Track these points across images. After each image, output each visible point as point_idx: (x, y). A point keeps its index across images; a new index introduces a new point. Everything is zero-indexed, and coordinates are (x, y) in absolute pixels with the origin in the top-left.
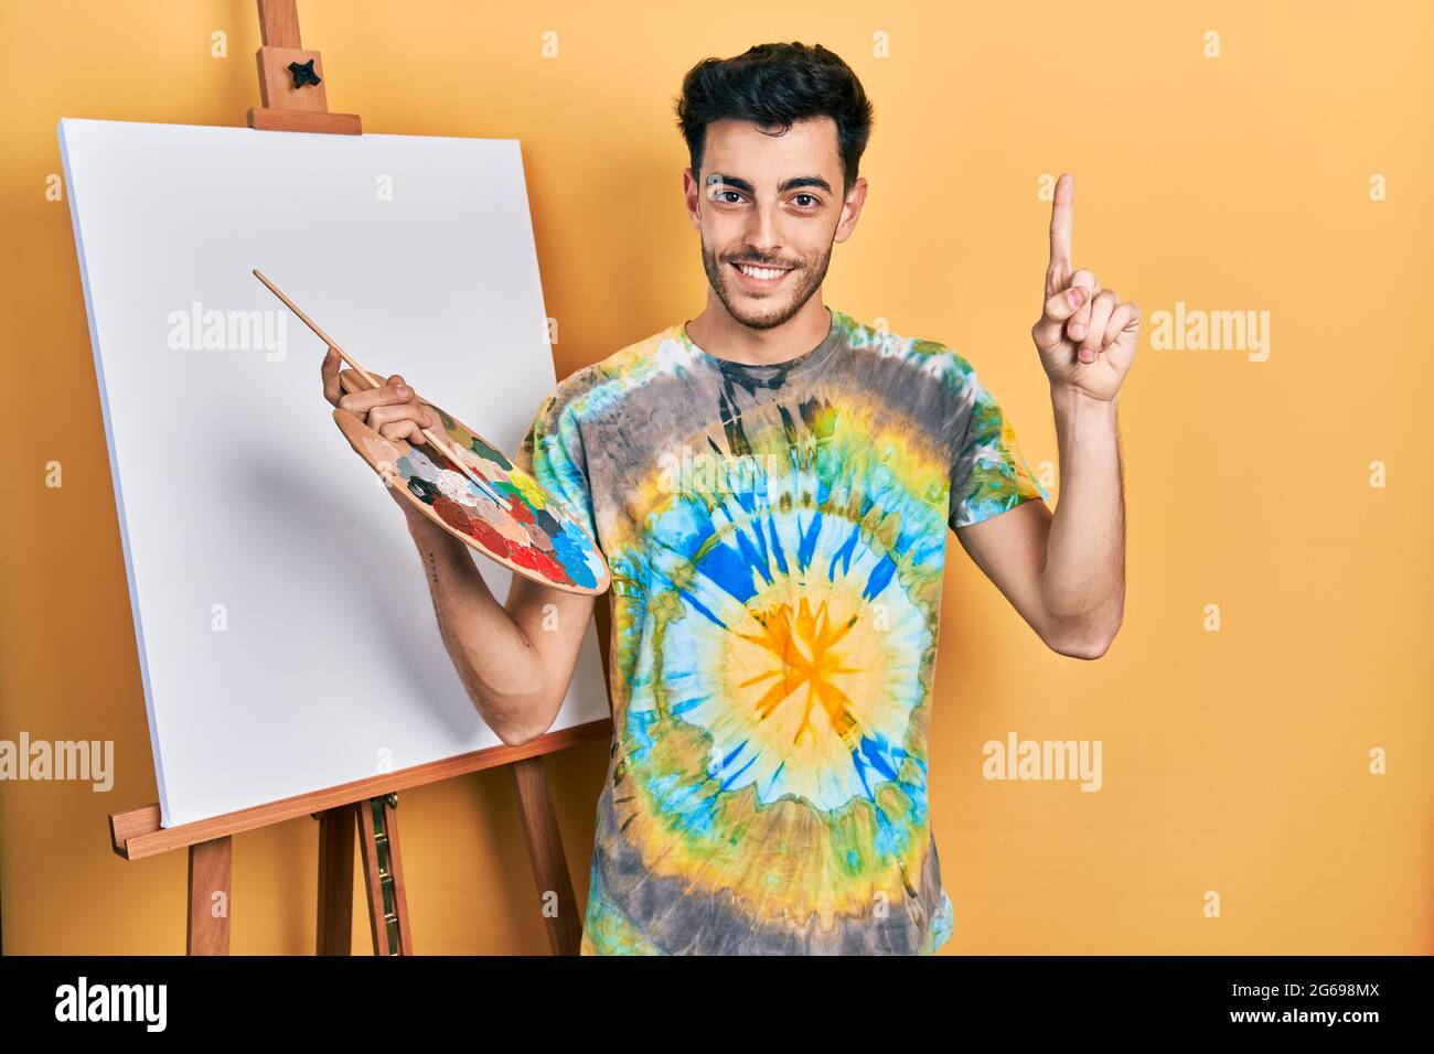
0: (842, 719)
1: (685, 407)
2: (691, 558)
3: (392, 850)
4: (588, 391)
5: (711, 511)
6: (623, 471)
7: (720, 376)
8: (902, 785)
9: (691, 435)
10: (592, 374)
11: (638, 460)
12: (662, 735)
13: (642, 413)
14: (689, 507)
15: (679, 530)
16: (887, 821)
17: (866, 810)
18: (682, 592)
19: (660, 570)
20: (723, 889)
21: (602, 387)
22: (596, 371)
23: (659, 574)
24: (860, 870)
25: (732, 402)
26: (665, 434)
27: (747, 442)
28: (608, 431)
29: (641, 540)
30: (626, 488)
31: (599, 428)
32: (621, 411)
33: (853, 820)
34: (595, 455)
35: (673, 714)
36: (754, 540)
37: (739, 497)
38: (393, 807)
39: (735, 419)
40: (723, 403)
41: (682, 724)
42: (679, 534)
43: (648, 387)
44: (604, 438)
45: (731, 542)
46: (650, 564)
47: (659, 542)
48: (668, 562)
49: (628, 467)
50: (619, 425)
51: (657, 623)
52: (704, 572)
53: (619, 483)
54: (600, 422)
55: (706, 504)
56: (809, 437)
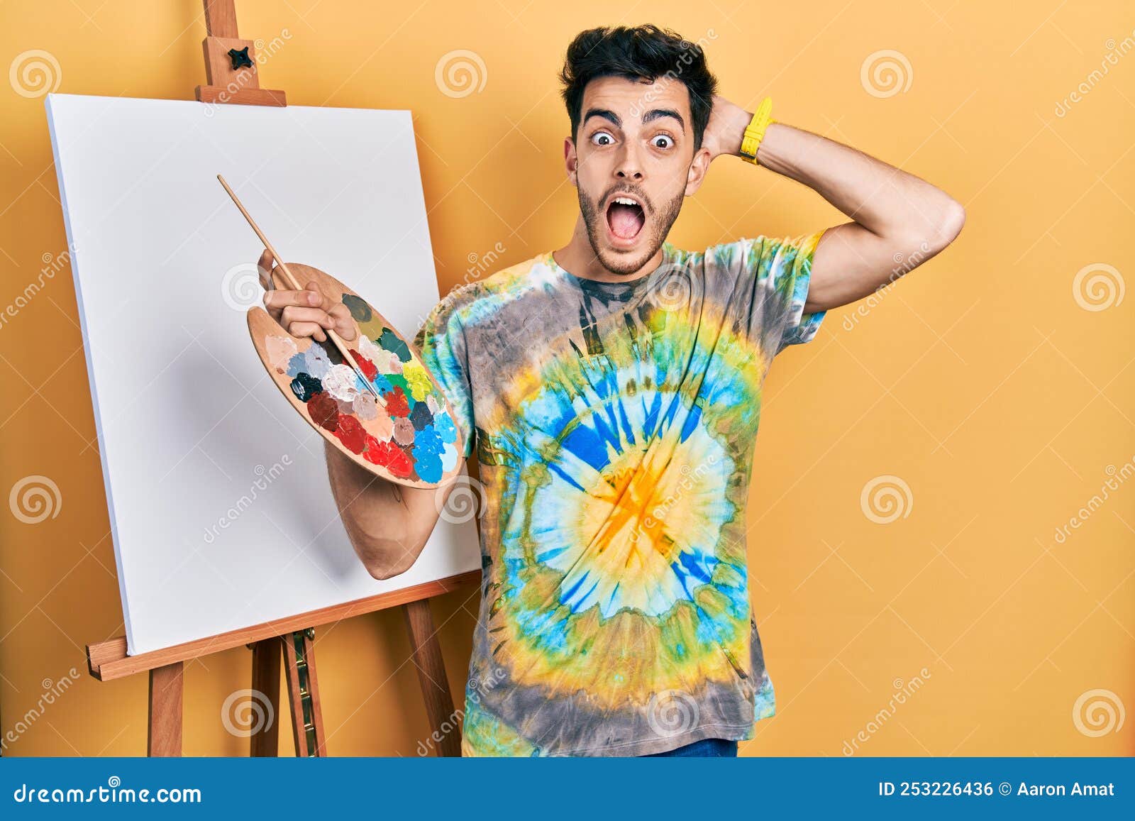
0: (662, 541)
1: (552, 316)
2: (556, 437)
3: (310, 673)
4: (472, 300)
5: (572, 399)
6: (500, 367)
7: (580, 292)
8: (717, 586)
9: (556, 338)
10: (476, 288)
11: (512, 358)
12: (530, 577)
13: (516, 320)
14: (554, 396)
15: (546, 414)
16: (707, 616)
17: (687, 609)
18: (550, 464)
19: (532, 447)
20: (578, 691)
21: (485, 299)
22: (480, 287)
23: (531, 450)
24: (687, 656)
25: (590, 312)
26: (535, 337)
27: (601, 343)
28: (489, 334)
29: (514, 423)
30: (503, 381)
31: (480, 331)
32: (499, 318)
33: (677, 618)
34: (478, 354)
35: (538, 562)
36: (607, 420)
37: (595, 387)
38: (311, 639)
39: (591, 325)
40: (582, 313)
41: (545, 569)
42: (547, 418)
43: (521, 301)
44: (485, 340)
45: (589, 423)
46: (524, 441)
47: (530, 425)
48: (538, 440)
49: (504, 363)
50: (497, 330)
51: (528, 489)
52: (567, 447)
53: (496, 375)
54: (482, 327)
55: (568, 394)
56: (646, 333)
